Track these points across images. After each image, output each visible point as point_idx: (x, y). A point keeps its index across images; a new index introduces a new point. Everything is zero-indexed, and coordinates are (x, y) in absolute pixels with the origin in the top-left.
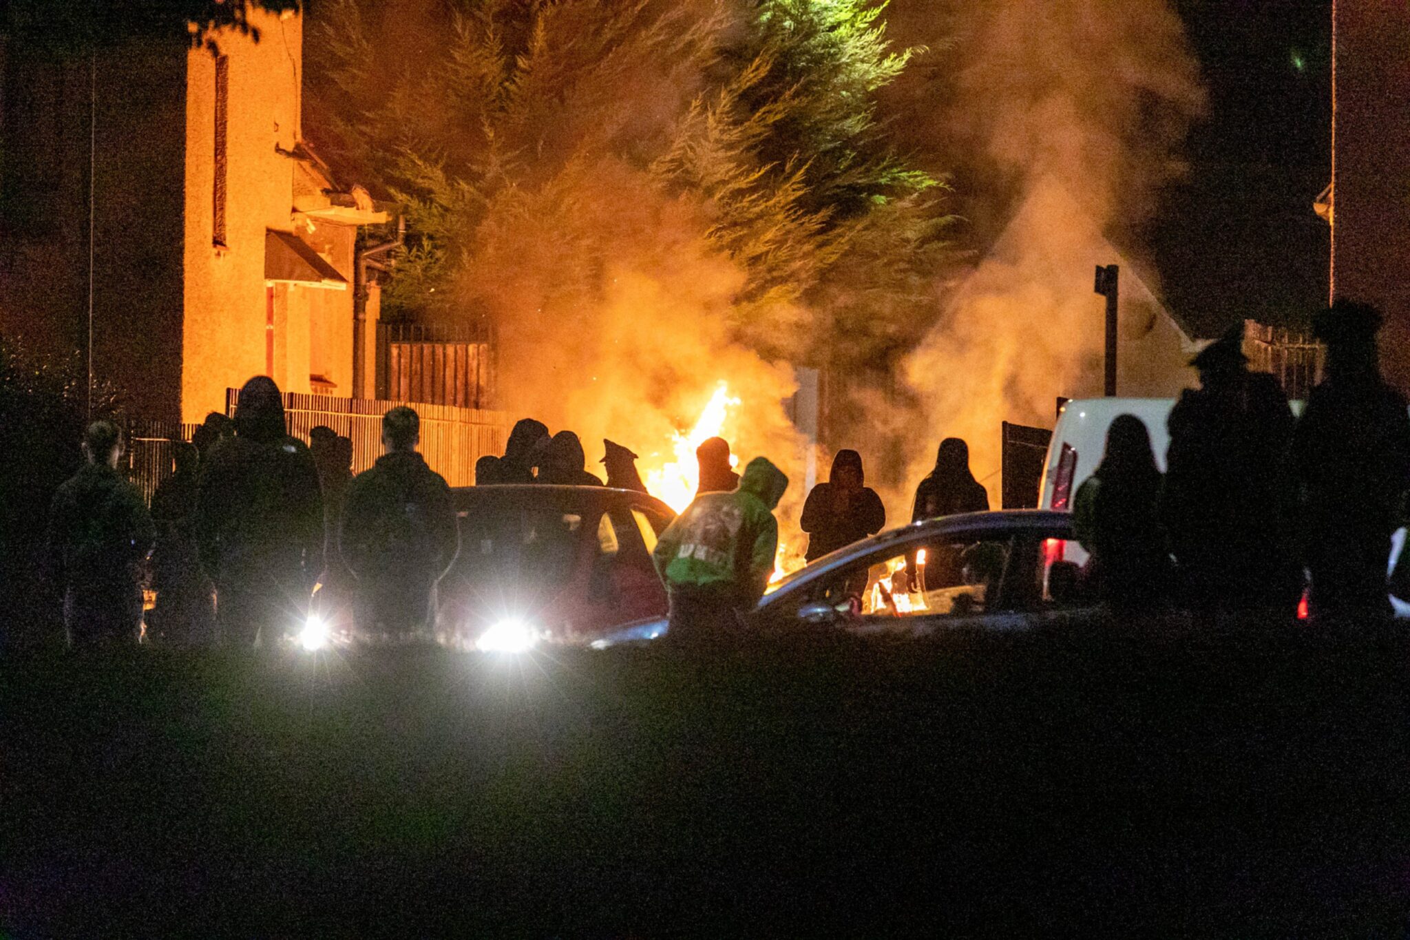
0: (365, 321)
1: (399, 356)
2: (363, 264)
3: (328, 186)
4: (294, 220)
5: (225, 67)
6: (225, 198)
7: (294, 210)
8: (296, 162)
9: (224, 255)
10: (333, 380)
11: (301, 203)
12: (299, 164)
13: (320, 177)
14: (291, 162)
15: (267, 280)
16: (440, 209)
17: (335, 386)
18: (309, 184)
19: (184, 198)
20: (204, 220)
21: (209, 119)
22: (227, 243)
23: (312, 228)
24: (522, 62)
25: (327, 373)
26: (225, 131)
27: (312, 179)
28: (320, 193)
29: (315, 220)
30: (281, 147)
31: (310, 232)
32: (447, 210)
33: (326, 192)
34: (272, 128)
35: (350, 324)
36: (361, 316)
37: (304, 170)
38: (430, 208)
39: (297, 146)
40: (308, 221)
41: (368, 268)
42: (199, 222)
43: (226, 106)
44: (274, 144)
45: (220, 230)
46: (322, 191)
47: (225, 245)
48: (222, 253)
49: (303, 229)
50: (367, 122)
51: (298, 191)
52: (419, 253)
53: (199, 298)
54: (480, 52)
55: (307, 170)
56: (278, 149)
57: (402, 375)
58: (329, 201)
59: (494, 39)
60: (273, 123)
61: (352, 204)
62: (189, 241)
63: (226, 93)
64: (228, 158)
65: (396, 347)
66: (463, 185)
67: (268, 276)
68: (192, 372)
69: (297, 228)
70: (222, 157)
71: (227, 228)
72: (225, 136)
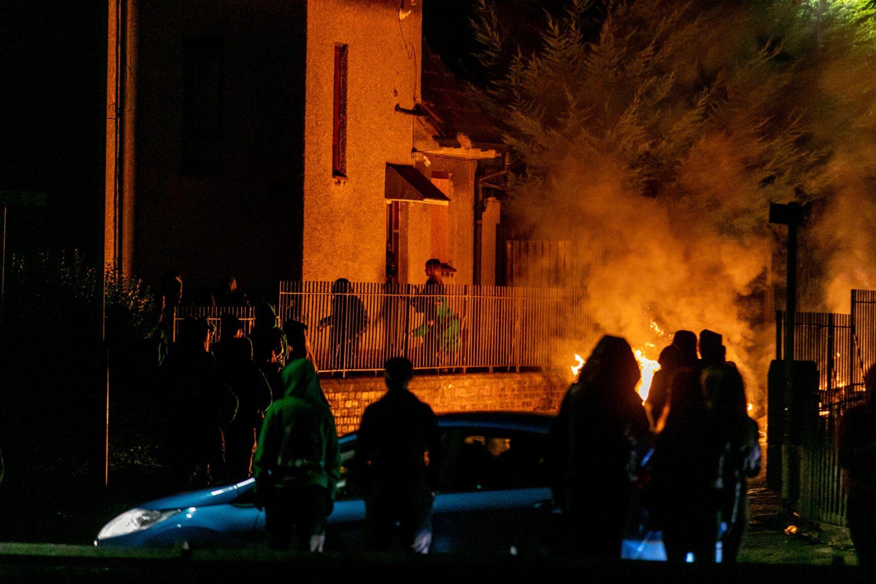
0: (481, 225)
1: (512, 249)
2: (481, 186)
3: (437, 134)
4: (413, 157)
5: (345, 52)
6: (346, 142)
7: (414, 150)
8: (415, 117)
9: (344, 183)
10: (454, 266)
11: (420, 146)
12: (418, 118)
13: (432, 128)
14: (411, 117)
15: (387, 200)
16: (539, 147)
17: (455, 270)
18: (424, 133)
19: (304, 144)
20: (323, 158)
21: (328, 88)
22: (348, 174)
23: (428, 163)
24: (594, 47)
25: (450, 262)
26: (346, 97)
27: (426, 129)
28: (432, 139)
29: (430, 157)
30: (401, 106)
31: (427, 166)
32: (543, 148)
33: (435, 137)
34: (392, 95)
35: (471, 227)
36: (479, 222)
37: (421, 123)
38: (532, 147)
39: (417, 106)
40: (425, 158)
41: (484, 189)
42: (319, 160)
43: (346, 79)
44: (395, 104)
45: (342, 165)
46: (433, 137)
47: (345, 176)
48: (342, 181)
49: (422, 163)
50: (495, 88)
51: (417, 137)
52: (524, 179)
53: (319, 213)
54: (567, 39)
55: (423, 123)
56: (398, 108)
57: (514, 262)
58: (438, 145)
59: (576, 31)
60: (393, 90)
61: (458, 146)
62: (309, 173)
63: (347, 70)
64: (348, 115)
65: (510, 242)
66: (553, 132)
67: (388, 196)
68: (312, 265)
69: (417, 162)
70: (344, 115)
71: (348, 164)
72: (346, 100)
